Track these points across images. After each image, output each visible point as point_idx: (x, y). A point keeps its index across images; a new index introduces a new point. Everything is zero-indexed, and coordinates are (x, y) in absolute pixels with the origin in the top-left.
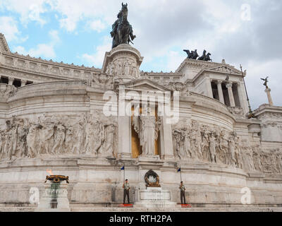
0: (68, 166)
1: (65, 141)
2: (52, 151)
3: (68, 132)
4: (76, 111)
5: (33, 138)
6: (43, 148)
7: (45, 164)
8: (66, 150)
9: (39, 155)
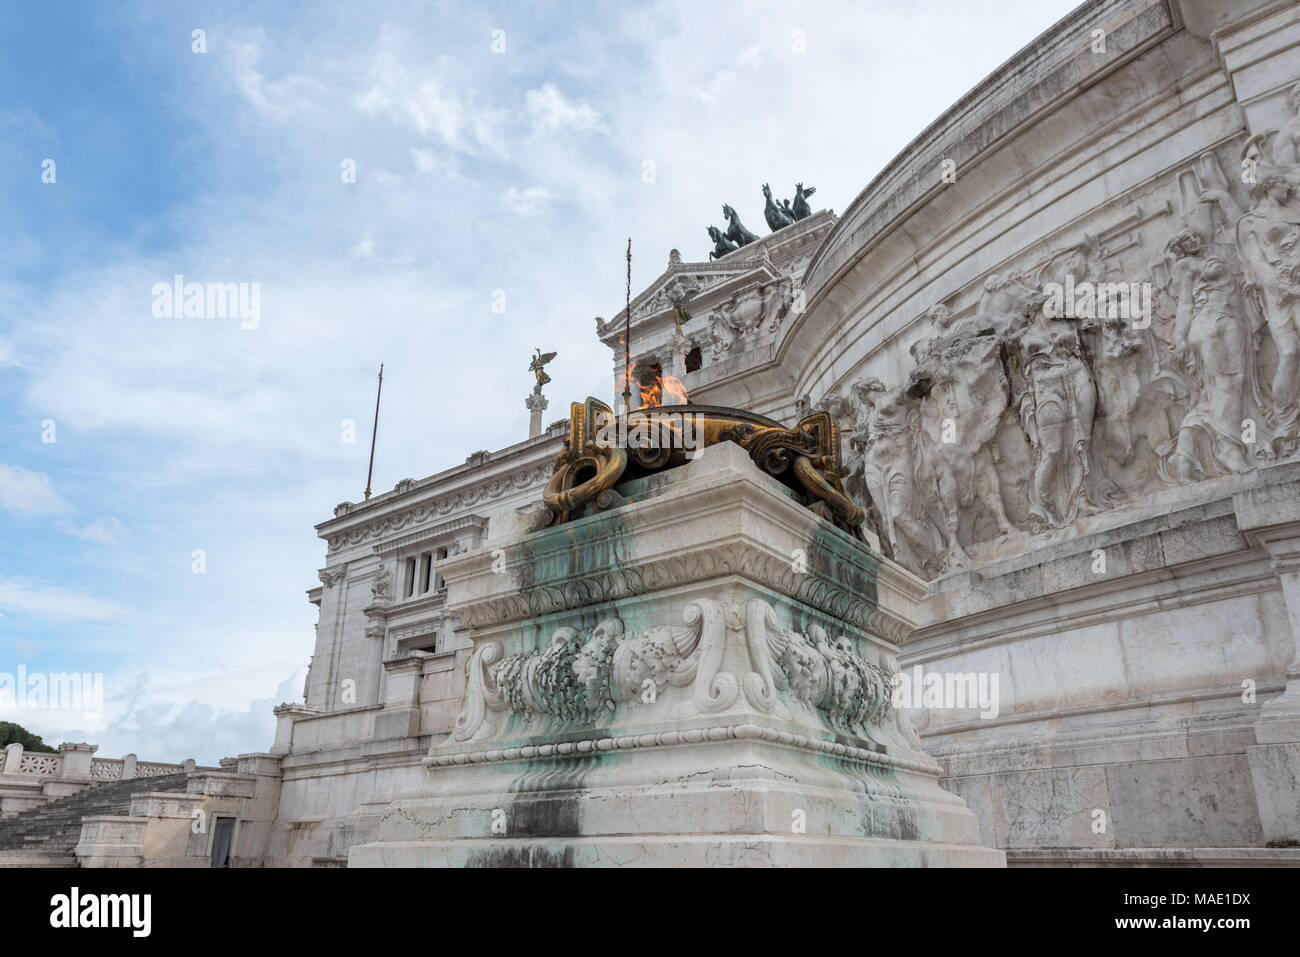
0: (1175, 572)
1: (1098, 413)
2: (1035, 509)
3: (1109, 347)
4: (1127, 198)
5: (899, 465)
6: (970, 508)
7: (1001, 598)
8: (1130, 478)
9: (956, 557)
